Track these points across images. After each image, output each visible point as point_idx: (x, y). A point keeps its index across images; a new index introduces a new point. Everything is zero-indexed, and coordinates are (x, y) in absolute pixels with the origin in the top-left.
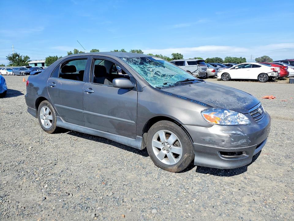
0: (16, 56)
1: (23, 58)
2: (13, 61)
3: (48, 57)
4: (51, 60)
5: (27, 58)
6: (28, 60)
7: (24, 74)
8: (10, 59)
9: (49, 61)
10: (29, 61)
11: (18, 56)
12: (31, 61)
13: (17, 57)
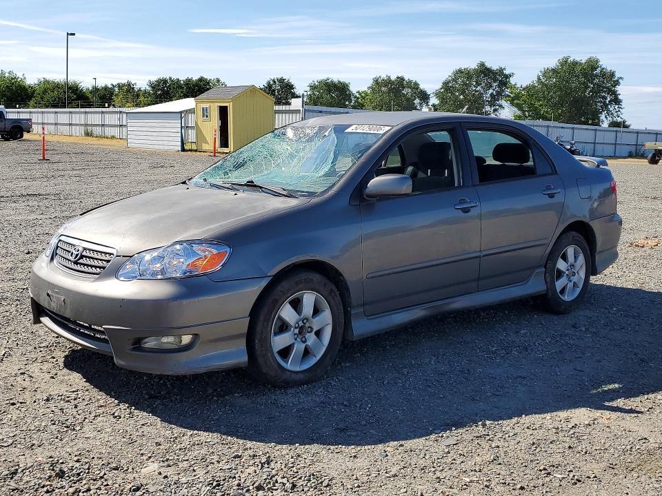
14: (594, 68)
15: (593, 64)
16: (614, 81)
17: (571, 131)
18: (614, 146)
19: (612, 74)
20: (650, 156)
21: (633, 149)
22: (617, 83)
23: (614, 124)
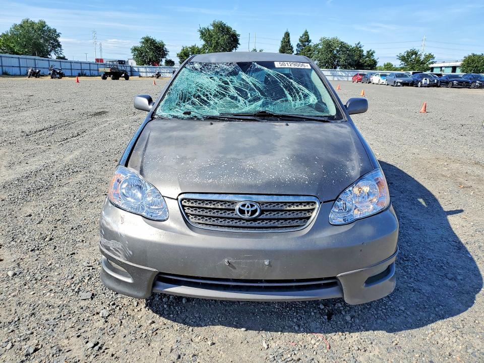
0: (412, 54)
1: (422, 58)
2: (407, 62)
3: (471, 54)
4: (473, 61)
5: (430, 57)
6: (431, 61)
7: (399, 84)
8: (403, 59)
9: (468, 63)
10: (432, 63)
11: (416, 54)
12: (435, 62)
13: (414, 56)
14: (44, 27)
15: (43, 25)
16: (57, 35)
17: (47, 62)
18: (70, 70)
19: (55, 31)
20: (102, 75)
21: (80, 71)
22: (58, 35)
23: (59, 58)
